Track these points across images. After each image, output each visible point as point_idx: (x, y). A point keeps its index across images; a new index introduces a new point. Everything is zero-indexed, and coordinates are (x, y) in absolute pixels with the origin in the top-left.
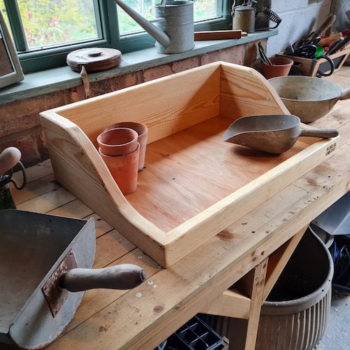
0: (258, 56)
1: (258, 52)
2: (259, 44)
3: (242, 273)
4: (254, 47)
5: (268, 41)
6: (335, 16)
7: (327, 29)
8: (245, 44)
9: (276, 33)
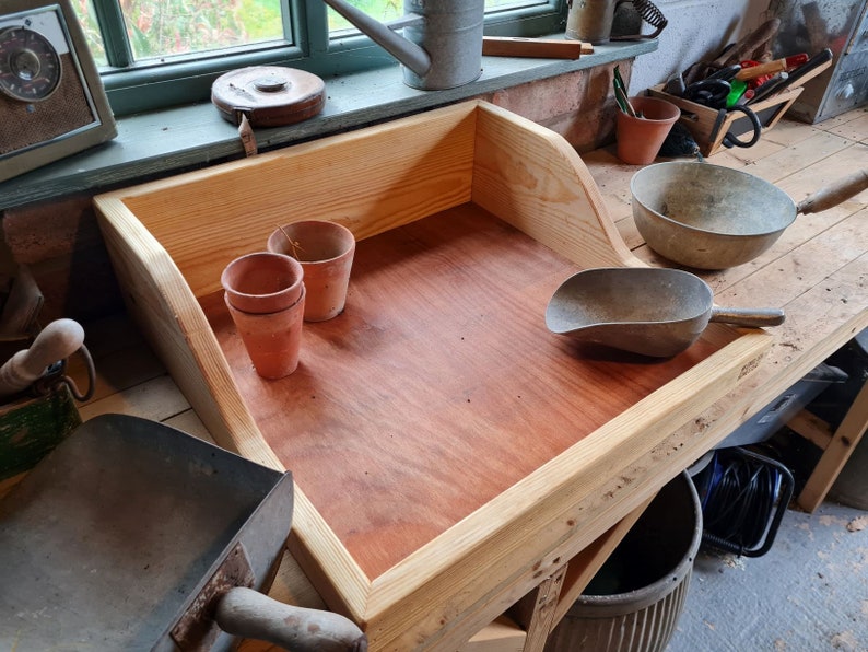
0: (611, 93)
1: (611, 85)
2: (616, 70)
3: (510, 601)
4: (605, 74)
5: (635, 62)
6: (778, 22)
7: (757, 46)
8: (587, 70)
9: (655, 48)
